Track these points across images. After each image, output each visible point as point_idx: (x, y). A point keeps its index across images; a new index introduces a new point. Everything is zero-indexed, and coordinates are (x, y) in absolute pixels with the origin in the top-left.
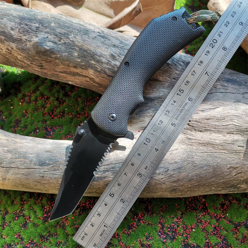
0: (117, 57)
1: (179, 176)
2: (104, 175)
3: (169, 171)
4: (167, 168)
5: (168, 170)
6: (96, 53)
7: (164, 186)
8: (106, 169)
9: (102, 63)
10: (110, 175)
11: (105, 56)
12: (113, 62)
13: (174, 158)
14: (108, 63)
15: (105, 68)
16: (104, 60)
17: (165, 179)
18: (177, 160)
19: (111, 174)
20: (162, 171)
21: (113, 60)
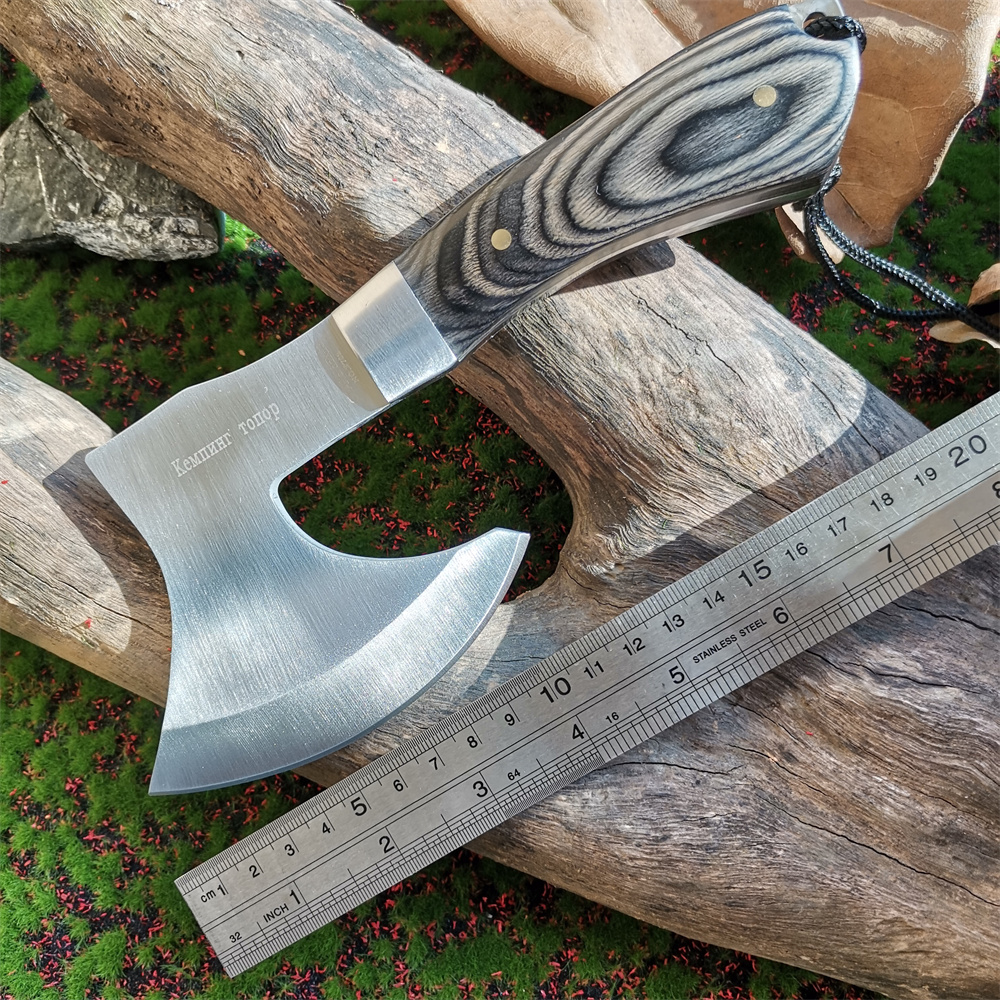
1: (698, 875)
3: (668, 842)
4: (664, 830)
5: (665, 838)
7: (628, 884)
11: (591, 332)
12: (612, 364)
13: (705, 804)
14: (594, 361)
15: (576, 374)
17: (642, 863)
18: (710, 814)
20: (644, 832)
21: (619, 355)
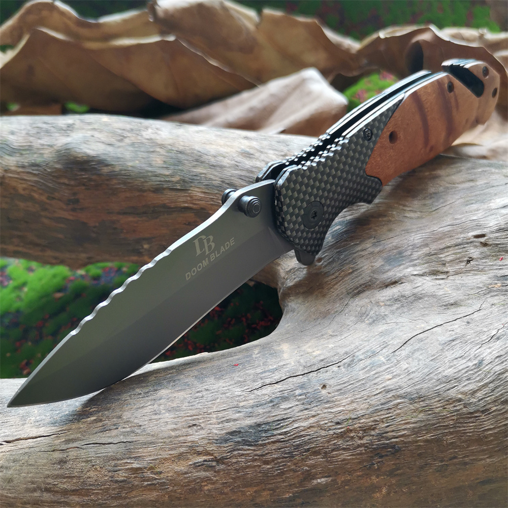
0: (256, 154)
2: (278, 413)
3: (485, 362)
4: (476, 357)
5: (481, 363)
6: (205, 152)
8: (278, 395)
9: (222, 167)
10: (297, 409)
11: (227, 155)
12: (247, 163)
13: (485, 329)
14: (237, 166)
15: (231, 176)
16: (226, 162)
18: (494, 332)
19: (301, 407)
20: (464, 366)
21: (248, 159)
